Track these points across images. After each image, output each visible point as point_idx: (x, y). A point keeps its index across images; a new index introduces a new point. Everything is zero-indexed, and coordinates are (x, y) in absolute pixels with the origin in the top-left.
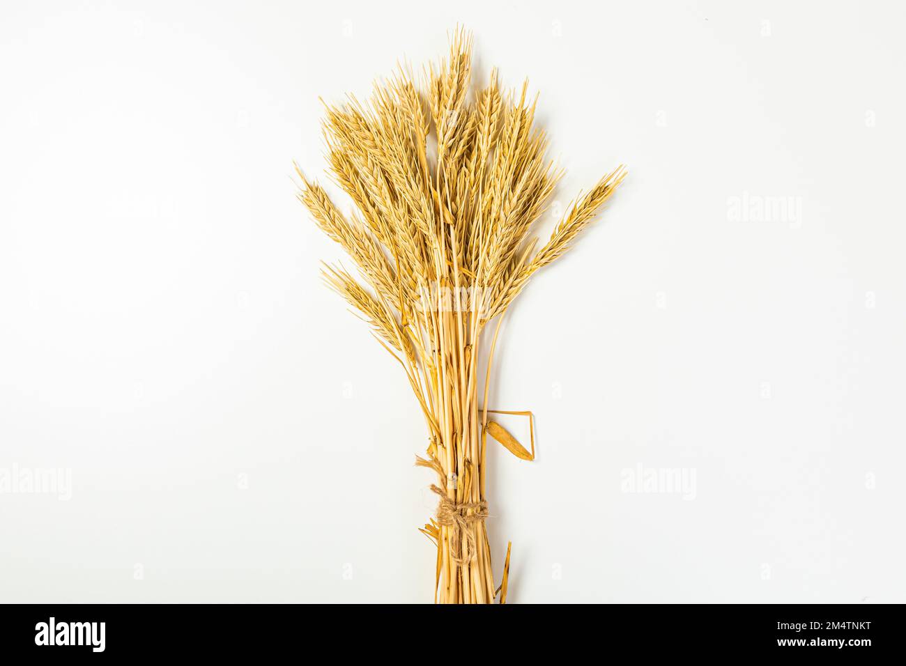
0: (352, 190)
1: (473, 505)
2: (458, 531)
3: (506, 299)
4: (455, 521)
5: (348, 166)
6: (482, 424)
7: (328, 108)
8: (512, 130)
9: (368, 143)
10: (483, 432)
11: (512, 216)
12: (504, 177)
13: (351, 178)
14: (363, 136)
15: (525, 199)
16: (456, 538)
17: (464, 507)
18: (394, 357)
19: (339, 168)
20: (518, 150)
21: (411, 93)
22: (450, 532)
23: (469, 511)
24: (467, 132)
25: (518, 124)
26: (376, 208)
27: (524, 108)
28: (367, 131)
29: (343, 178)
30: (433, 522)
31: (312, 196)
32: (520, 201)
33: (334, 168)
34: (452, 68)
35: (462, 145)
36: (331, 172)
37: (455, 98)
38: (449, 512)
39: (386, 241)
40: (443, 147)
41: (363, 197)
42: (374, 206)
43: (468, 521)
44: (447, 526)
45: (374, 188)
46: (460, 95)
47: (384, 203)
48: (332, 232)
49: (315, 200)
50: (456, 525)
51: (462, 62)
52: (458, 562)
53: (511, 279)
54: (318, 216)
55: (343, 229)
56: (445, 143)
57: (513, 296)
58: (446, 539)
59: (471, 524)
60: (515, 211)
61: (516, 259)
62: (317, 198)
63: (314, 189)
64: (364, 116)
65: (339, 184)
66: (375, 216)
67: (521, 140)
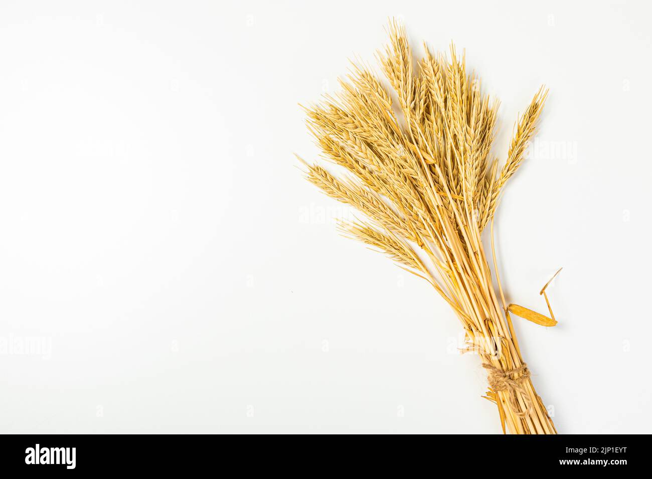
0: (344, 162)
1: (518, 370)
2: (512, 392)
3: (491, 210)
4: (508, 385)
5: (336, 146)
6: (504, 308)
7: (307, 109)
8: (455, 83)
9: (350, 126)
10: (507, 314)
11: (475, 145)
12: (461, 118)
13: (341, 154)
14: (345, 122)
15: (479, 129)
16: (513, 398)
17: (511, 373)
18: (418, 277)
19: (329, 149)
20: (464, 95)
21: (369, 78)
22: (505, 395)
23: (516, 375)
24: (423, 93)
25: (458, 76)
26: (366, 169)
27: (457, 63)
28: (346, 118)
29: (335, 156)
30: (490, 389)
31: (317, 174)
32: (476, 131)
33: (326, 151)
34: (395, 51)
35: (423, 104)
36: (324, 155)
37: (405, 71)
38: (501, 379)
39: (383, 190)
40: (408, 110)
41: (353, 164)
42: (364, 168)
43: (517, 382)
44: (502, 391)
45: (361, 154)
46: (408, 68)
47: (373, 164)
48: (340, 197)
49: (320, 177)
50: (509, 388)
51: (401, 44)
52: (521, 415)
53: (490, 194)
54: (325, 188)
55: (348, 192)
56: (408, 106)
57: (496, 208)
58: (504, 401)
59: (520, 384)
60: (475, 140)
61: (488, 178)
62: (320, 176)
63: (316, 169)
64: (340, 107)
65: (334, 161)
66: (368, 176)
67: (464, 87)
